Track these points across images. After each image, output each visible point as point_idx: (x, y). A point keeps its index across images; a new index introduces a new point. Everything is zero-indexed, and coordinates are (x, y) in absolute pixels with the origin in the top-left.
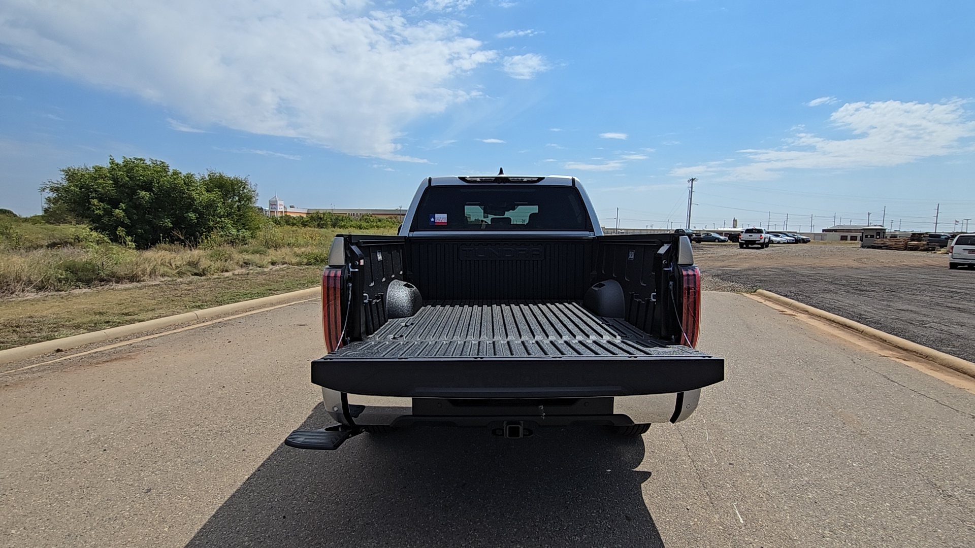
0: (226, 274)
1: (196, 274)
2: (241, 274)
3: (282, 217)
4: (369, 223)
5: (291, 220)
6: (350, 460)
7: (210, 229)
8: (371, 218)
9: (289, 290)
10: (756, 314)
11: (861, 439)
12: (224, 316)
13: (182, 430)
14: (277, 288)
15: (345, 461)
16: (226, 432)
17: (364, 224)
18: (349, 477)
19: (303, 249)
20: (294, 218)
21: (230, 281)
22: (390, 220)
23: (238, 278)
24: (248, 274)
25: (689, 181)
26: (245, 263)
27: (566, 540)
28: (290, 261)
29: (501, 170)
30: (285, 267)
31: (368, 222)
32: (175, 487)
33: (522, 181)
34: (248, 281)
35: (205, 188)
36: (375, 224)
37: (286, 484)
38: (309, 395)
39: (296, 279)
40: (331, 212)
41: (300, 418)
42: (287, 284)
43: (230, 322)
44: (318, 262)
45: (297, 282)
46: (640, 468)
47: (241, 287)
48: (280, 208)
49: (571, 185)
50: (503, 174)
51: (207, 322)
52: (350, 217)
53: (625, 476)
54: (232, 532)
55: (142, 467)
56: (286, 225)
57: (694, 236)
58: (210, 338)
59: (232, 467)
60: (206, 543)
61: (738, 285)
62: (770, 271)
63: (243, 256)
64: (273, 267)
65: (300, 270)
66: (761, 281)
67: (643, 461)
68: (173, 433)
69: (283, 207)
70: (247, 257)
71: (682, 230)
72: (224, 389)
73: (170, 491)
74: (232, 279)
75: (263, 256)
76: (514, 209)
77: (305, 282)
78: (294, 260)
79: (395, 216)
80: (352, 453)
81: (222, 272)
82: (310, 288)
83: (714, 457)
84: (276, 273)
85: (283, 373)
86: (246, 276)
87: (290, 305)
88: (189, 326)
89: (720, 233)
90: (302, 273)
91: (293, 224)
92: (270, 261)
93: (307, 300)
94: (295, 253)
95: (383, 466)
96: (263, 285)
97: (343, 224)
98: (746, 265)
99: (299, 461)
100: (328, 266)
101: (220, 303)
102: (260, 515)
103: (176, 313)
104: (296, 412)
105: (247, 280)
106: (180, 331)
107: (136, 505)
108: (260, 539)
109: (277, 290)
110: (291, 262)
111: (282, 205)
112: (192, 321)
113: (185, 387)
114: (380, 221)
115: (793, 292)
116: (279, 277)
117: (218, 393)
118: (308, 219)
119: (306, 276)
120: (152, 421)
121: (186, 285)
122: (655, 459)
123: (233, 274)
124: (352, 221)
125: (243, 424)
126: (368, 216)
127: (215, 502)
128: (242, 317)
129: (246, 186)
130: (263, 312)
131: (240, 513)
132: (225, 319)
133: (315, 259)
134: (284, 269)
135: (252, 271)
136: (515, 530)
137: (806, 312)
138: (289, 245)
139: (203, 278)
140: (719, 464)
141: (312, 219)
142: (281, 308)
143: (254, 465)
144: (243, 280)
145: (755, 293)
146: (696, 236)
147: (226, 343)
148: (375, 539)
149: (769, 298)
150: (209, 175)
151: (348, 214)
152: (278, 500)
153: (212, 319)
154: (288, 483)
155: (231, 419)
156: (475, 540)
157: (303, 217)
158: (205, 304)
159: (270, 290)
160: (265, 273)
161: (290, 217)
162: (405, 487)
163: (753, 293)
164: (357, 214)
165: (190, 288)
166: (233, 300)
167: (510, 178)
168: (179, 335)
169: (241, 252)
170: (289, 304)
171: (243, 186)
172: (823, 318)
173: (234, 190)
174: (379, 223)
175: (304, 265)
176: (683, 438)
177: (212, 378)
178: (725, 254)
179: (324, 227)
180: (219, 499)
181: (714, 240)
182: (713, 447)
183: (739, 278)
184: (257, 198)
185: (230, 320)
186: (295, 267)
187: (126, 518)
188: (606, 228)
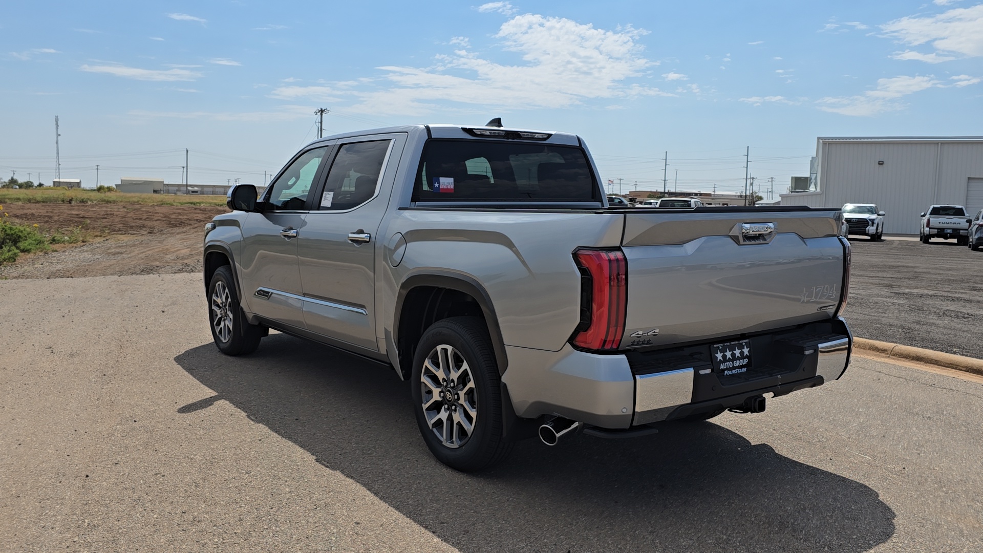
25: (316, 113)
167: (521, 133)
188: (165, 183)
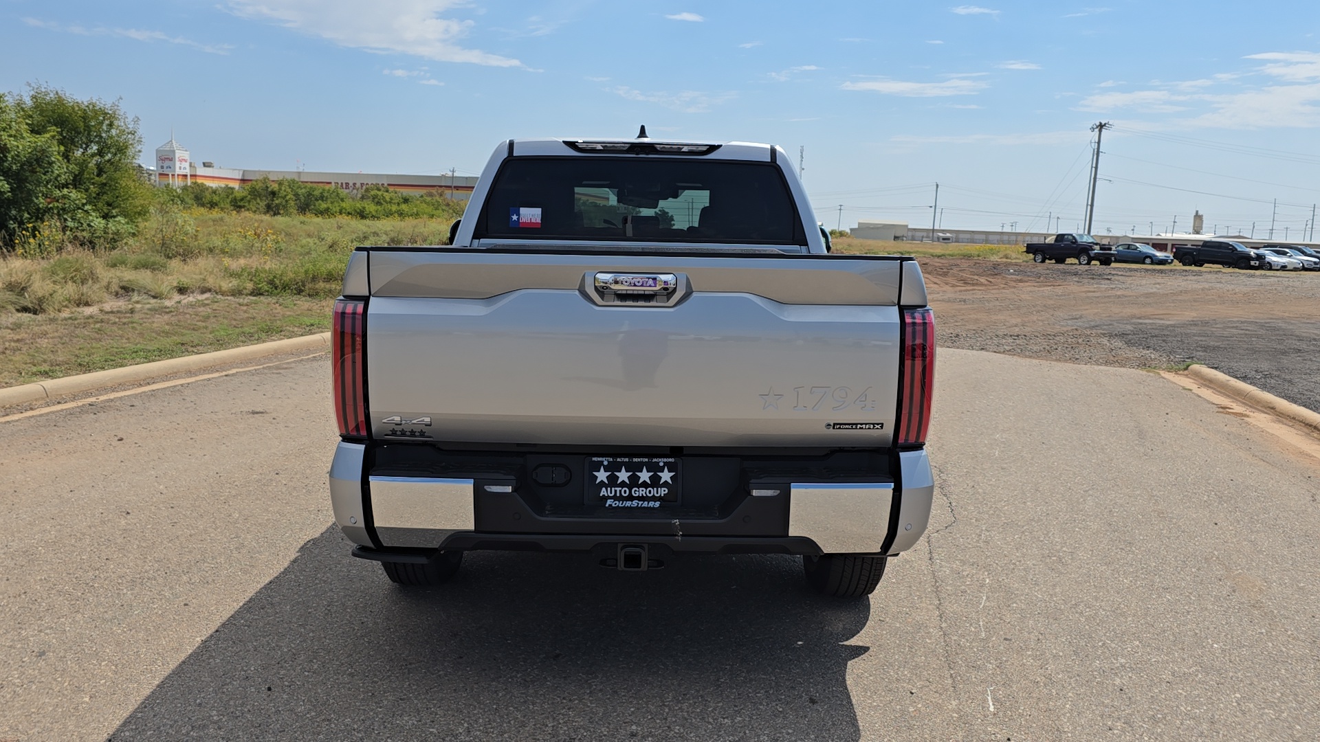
0: (88, 311)
1: (25, 309)
2: (118, 312)
3: (185, 188)
4: (381, 204)
5: (208, 196)
6: (367, 621)
7: (39, 215)
8: (385, 194)
9: (222, 345)
10: (1169, 411)
11: (1249, 612)
12: (97, 392)
13: (72, 576)
14: (196, 342)
15: (360, 622)
16: (148, 579)
17: (371, 207)
18: (369, 643)
19: (242, 262)
20: (214, 192)
21: (98, 326)
22: (428, 199)
23: (113, 318)
24: (132, 311)
26: (123, 288)
27: (709, 723)
28: (217, 286)
29: (643, 130)
30: (206, 299)
31: (379, 203)
32: (84, 650)
33: (679, 152)
34: (135, 325)
35: (27, 124)
36: (394, 208)
37: (266, 650)
38: (287, 529)
39: (234, 323)
40: (297, 179)
41: (275, 562)
42: (217, 333)
43: (112, 404)
44: (276, 288)
45: (237, 330)
46: (853, 641)
47: (122, 337)
48: (181, 168)
49: (769, 160)
50: (646, 137)
51: (66, 402)
52: (340, 191)
53: (825, 650)
54: (190, 705)
55: (19, 623)
56: (196, 205)
57: (1097, 250)
58: (80, 431)
59: (171, 626)
60: (152, 716)
61: (1157, 354)
62: (1236, 328)
63: (118, 273)
64: (182, 297)
65: (240, 305)
66: (1205, 349)
67: (861, 632)
68: (58, 579)
69: (187, 165)
70: (128, 275)
71: (1071, 235)
72: (129, 517)
73: (77, 655)
74: (102, 321)
75: (160, 275)
76: (676, 196)
77: (252, 331)
78: (226, 285)
79: (440, 190)
80: (371, 611)
81: (78, 305)
82: (264, 342)
83: (983, 630)
84: (190, 311)
85: (234, 492)
86: (128, 315)
87: (226, 376)
88: (31, 409)
89: (1160, 246)
90: (245, 312)
91: (213, 205)
92: (175, 284)
93: (261, 367)
94: (226, 269)
95: (424, 630)
96: (167, 334)
97: (324, 206)
98: (1190, 315)
99: (282, 621)
100: (342, 298)
101: (86, 368)
102: (231, 687)
103: (4, 385)
104: (267, 554)
105: (133, 323)
106: (17, 418)
107: (28, 671)
108: (235, 714)
109: (198, 345)
110: (220, 287)
111: (186, 161)
112: (36, 400)
113: (56, 512)
114: (406, 201)
115: (1261, 372)
116: (197, 318)
117: (120, 522)
118: (245, 193)
119: (254, 318)
120: (14, 561)
121: (9, 331)
122: (882, 630)
123: (101, 311)
124: (342, 200)
125: (175, 568)
126: (379, 190)
127: (154, 669)
128: (136, 396)
129: (116, 123)
130: (175, 386)
131: (197, 684)
132: (102, 398)
133: (271, 282)
134: (206, 302)
135: (139, 306)
136: (632, 709)
137: (1271, 409)
138: (211, 250)
139: (40, 317)
140: (986, 640)
141: (255, 193)
142: (209, 380)
143: (207, 625)
144: (124, 324)
145: (1186, 372)
146: (1101, 249)
147: (115, 443)
148: (415, 716)
149: (1208, 383)
150: (34, 97)
151: (333, 184)
152: (255, 669)
153: (74, 398)
154: (268, 649)
155: (153, 561)
156: (569, 720)
157: (232, 189)
158: (58, 368)
159: (183, 344)
160: (167, 310)
161: (203, 188)
162: (461, 658)
163: (1181, 372)
164: (354, 184)
165: (19, 337)
166: (111, 363)
167: (658, 146)
168: (17, 425)
169: (114, 265)
170: (224, 373)
171: (107, 122)
172: (1298, 420)
173: (88, 128)
174: (404, 207)
175: (247, 295)
176: (940, 604)
177: (103, 499)
178: (1155, 290)
179: (282, 212)
180: (159, 666)
181: (1141, 259)
182: (986, 617)
183: (1164, 341)
184: (139, 148)
185: (112, 400)
186: (229, 298)
187: (18, 686)
188: (909, 227)
